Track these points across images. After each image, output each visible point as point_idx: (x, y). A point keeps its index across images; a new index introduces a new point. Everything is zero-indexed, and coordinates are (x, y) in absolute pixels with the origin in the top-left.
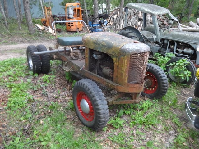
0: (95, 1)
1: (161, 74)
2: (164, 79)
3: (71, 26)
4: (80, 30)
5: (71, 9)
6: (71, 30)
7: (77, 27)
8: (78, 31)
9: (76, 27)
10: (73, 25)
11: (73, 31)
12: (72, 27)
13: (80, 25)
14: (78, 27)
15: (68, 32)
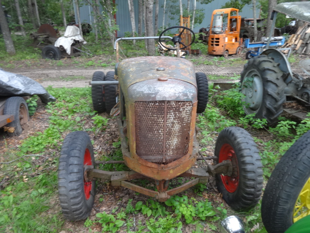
0: (272, 2)
1: (245, 157)
2: (248, 170)
3: (215, 46)
4: (230, 53)
5: (219, 18)
6: (215, 53)
7: (224, 48)
8: (226, 55)
9: (222, 49)
10: (218, 45)
11: (217, 54)
12: (216, 48)
13: (233, 44)
14: (226, 48)
15: (210, 55)
